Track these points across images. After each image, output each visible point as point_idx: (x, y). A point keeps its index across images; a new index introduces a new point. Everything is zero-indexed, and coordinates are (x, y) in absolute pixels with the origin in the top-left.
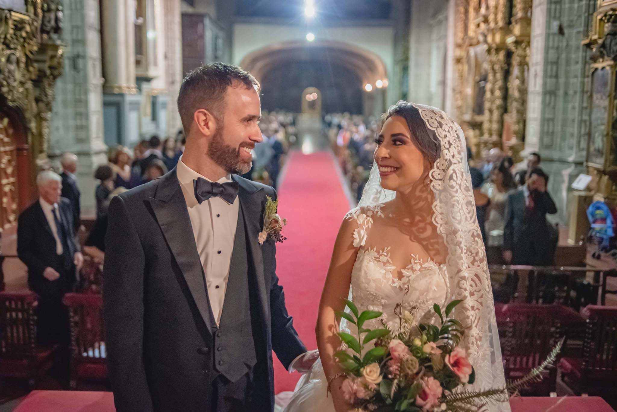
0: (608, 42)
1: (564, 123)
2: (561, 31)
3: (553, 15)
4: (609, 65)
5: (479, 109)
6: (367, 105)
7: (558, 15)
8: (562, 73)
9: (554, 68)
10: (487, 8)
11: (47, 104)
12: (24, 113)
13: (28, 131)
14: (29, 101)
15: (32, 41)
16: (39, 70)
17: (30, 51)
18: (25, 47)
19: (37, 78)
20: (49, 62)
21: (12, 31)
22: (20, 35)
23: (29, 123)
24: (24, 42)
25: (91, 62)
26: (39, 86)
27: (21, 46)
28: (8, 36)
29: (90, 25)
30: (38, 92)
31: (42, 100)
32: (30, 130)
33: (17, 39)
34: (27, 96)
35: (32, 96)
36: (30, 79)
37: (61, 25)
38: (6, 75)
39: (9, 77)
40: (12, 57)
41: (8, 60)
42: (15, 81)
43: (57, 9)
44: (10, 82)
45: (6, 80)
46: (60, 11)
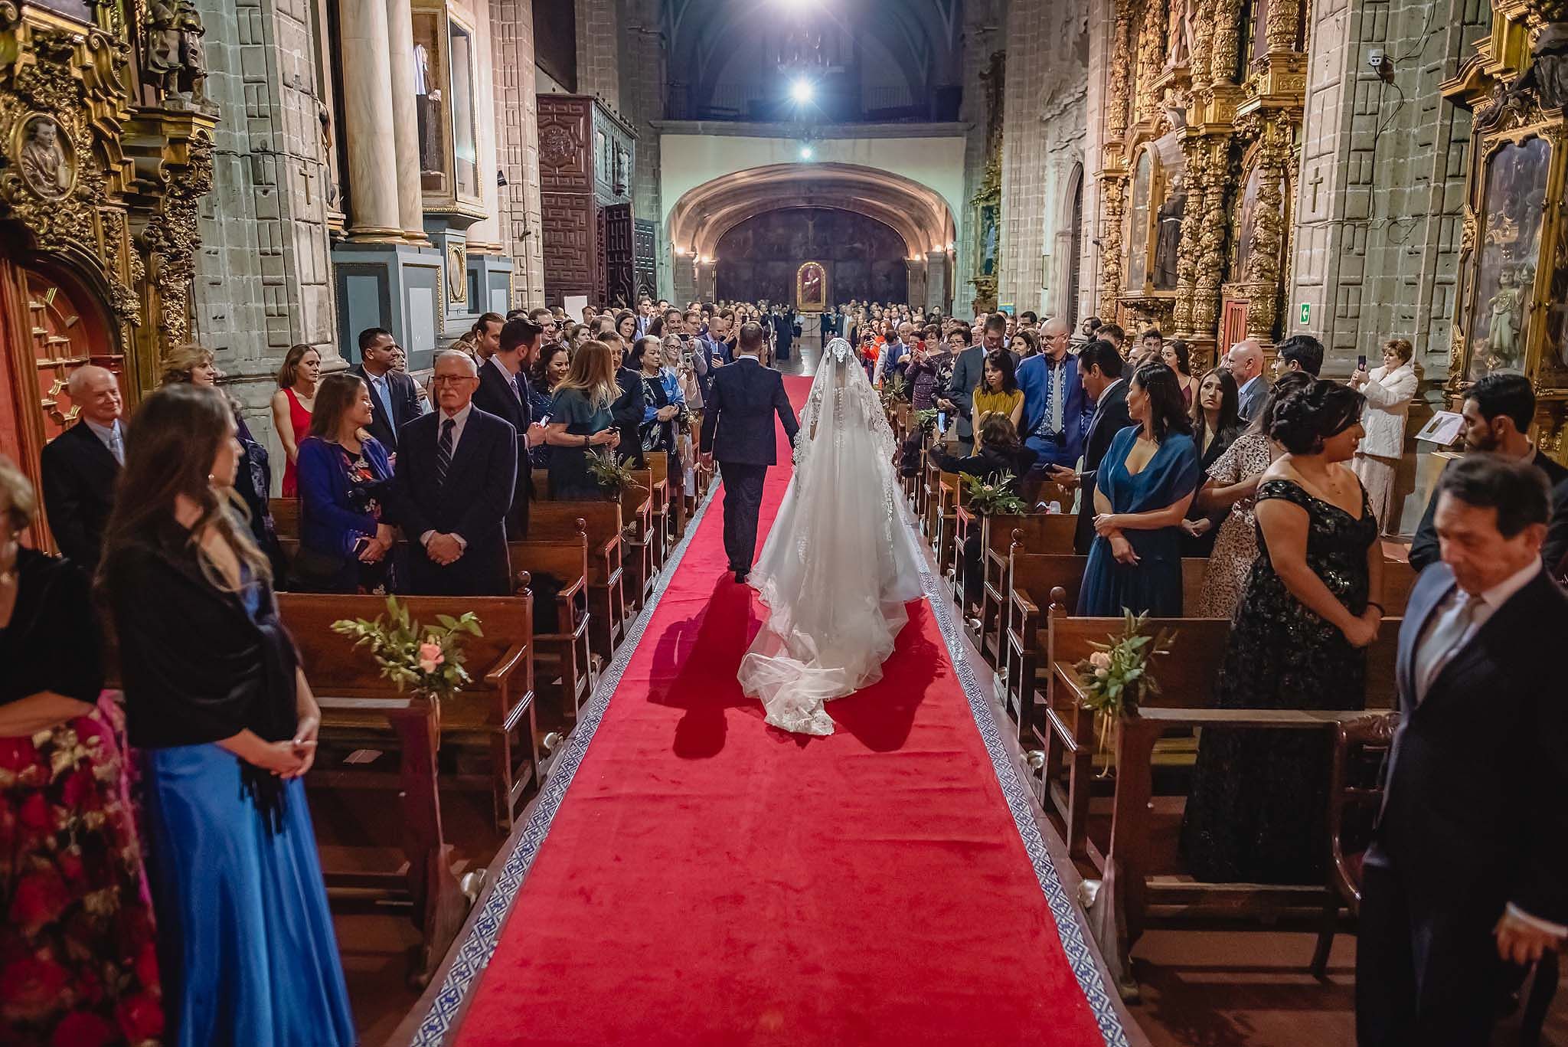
0: (1544, 70)
1: (1386, 292)
2: (1385, 72)
3: (1366, 35)
4: (1547, 130)
5: (1162, 275)
6: (913, 289)
7: (1378, 33)
8: (1383, 175)
9: (1366, 161)
10: (1183, 52)
11: (175, 257)
12: (105, 275)
13: (117, 318)
14: (116, 247)
15: (108, 93)
16: (140, 173)
17: (104, 120)
18: (85, 107)
19: (135, 190)
20: (167, 155)
21: (32, 59)
22: (62, 71)
23: (123, 299)
24: (82, 93)
25: (297, 166)
26: (145, 213)
27: (72, 104)
28: (18, 69)
29: (289, 81)
30: (143, 227)
31: (160, 249)
32: (123, 314)
33: (53, 82)
34: (106, 235)
35: (125, 236)
36: (117, 194)
37: (199, 65)
38: (27, 172)
39: (37, 181)
40: (43, 127)
41: (32, 134)
42: (61, 192)
43: (183, 23)
44: (39, 190)
45: (27, 188)
46: (191, 28)
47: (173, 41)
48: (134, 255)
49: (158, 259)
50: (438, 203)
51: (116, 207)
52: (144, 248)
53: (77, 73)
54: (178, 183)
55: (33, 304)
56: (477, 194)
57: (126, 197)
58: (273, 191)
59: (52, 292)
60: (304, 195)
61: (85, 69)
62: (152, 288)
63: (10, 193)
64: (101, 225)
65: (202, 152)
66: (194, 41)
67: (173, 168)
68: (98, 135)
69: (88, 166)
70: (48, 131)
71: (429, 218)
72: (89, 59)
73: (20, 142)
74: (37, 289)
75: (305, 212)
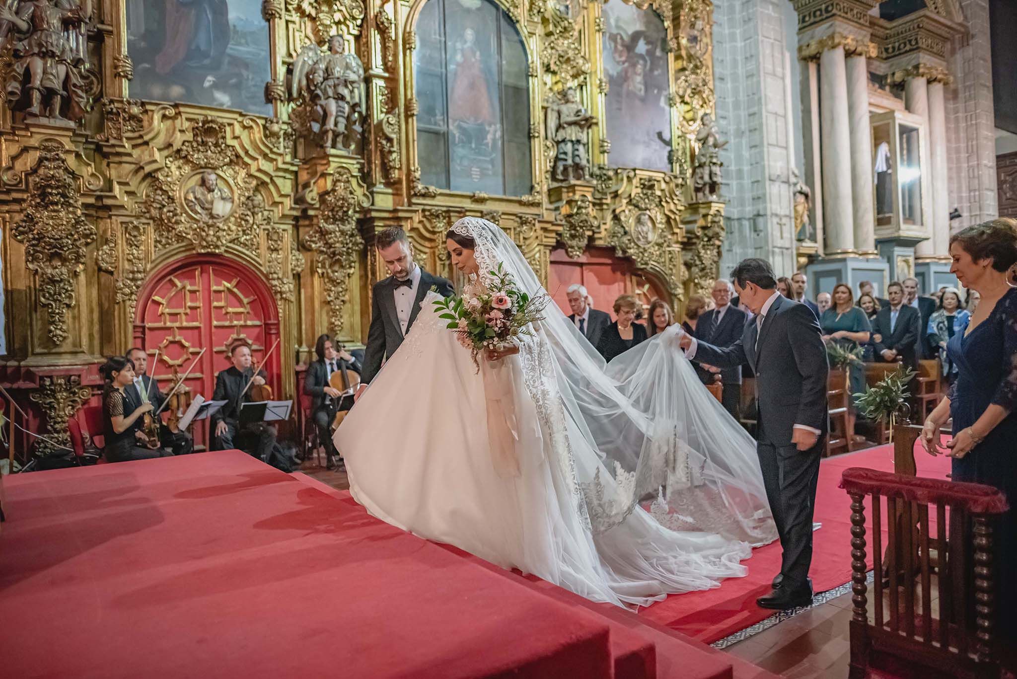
11: (703, 269)
12: (668, 278)
13: (673, 297)
14: (674, 265)
15: (673, 199)
16: (688, 232)
17: (671, 211)
18: (663, 206)
19: (685, 240)
20: (701, 222)
21: (639, 190)
22: (652, 193)
23: (675, 289)
24: (661, 201)
25: (775, 220)
26: (691, 250)
27: (657, 206)
28: (633, 196)
29: (773, 178)
30: (689, 256)
31: (696, 265)
32: (675, 295)
33: (648, 198)
34: (670, 260)
35: (680, 260)
36: (677, 242)
37: (718, 179)
38: (634, 236)
39: (639, 239)
40: (643, 217)
41: (639, 221)
42: (649, 243)
43: (711, 162)
44: (639, 243)
45: (634, 242)
46: (714, 164)
47: (706, 171)
48: (683, 268)
49: (695, 270)
50: (887, 232)
51: (676, 248)
52: (688, 266)
53: (658, 193)
54: (706, 235)
55: (638, 291)
56: (922, 224)
57: (682, 243)
58: (762, 234)
59: (647, 286)
60: (779, 234)
61: (662, 190)
62: (692, 285)
63: (627, 245)
64: (668, 256)
65: (716, 219)
66: (716, 169)
67: (704, 228)
68: (668, 218)
69: (663, 231)
70: (645, 218)
71: (879, 242)
72: (663, 186)
73: (633, 224)
74: (640, 284)
75: (779, 243)
